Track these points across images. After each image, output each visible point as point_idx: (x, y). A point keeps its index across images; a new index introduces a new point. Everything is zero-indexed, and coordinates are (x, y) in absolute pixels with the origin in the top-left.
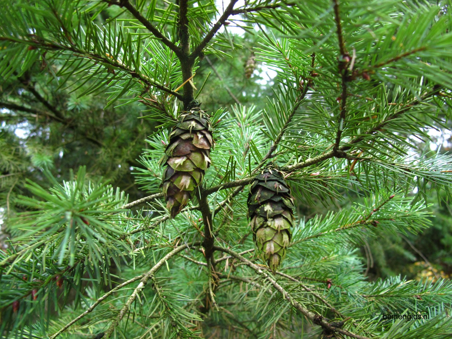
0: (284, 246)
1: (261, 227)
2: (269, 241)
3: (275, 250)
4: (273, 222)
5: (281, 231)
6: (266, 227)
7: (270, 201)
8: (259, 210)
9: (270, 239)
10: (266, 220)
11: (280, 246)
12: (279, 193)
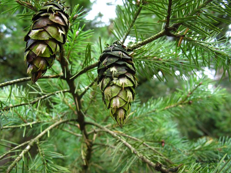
0: (129, 101)
1: (108, 85)
2: (115, 97)
3: (120, 105)
4: (118, 81)
5: (125, 88)
6: (112, 86)
7: (115, 65)
8: (106, 72)
9: (116, 95)
10: (112, 79)
11: (125, 101)
12: (122, 58)
